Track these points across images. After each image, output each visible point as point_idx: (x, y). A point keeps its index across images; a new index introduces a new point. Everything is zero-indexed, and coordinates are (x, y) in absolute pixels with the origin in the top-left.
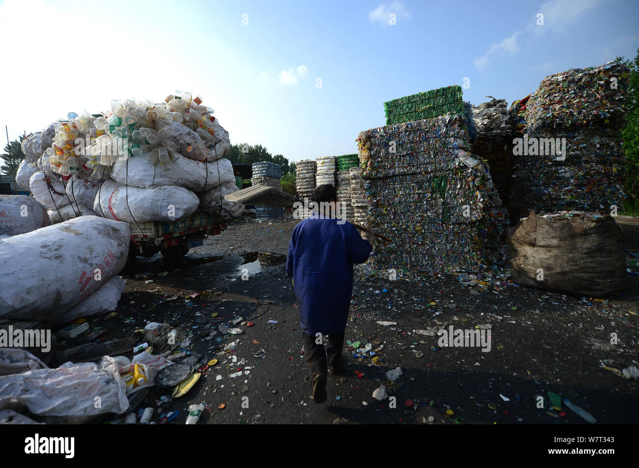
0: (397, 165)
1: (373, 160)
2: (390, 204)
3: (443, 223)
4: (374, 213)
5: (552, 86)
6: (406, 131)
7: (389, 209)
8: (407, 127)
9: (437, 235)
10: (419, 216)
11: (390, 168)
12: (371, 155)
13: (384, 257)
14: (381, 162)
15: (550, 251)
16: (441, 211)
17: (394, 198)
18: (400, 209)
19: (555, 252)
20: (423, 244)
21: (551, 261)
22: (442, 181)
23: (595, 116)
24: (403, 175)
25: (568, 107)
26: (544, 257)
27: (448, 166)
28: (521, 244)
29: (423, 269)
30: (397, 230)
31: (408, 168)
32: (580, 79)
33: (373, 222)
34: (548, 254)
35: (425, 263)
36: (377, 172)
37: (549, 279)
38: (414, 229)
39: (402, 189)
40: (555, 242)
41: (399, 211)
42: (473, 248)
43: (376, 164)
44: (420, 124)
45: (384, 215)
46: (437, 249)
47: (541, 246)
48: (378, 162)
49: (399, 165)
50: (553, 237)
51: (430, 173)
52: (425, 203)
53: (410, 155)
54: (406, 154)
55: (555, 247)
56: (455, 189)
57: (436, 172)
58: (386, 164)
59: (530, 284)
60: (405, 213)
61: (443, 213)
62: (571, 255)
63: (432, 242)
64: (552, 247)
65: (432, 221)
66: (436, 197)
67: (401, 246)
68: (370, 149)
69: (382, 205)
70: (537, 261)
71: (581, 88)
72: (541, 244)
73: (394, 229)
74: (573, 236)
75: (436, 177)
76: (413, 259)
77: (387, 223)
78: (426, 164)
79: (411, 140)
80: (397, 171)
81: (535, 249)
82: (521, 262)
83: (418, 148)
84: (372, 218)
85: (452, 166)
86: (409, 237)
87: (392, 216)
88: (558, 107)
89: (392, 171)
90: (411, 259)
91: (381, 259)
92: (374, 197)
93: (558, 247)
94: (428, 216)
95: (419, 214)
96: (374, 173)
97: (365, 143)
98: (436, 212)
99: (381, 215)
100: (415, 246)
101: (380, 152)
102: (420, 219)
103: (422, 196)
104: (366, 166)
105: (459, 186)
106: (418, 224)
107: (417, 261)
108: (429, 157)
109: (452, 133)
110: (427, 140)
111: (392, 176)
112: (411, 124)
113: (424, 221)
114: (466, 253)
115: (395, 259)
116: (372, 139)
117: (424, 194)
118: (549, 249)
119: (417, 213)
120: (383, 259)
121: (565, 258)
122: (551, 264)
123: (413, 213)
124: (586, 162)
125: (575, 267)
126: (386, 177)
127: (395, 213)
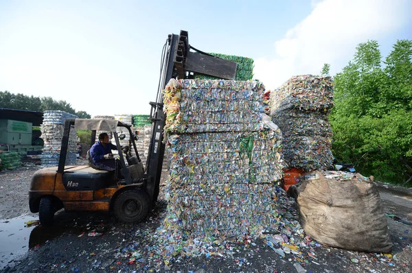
0: (207, 121)
1: (182, 113)
2: (198, 163)
3: (249, 183)
4: (180, 173)
5: (297, 83)
6: (218, 88)
7: (197, 167)
8: (219, 84)
9: (244, 195)
10: (228, 176)
11: (201, 124)
12: (180, 108)
13: (189, 224)
14: (192, 116)
15: (347, 211)
16: (247, 171)
17: (203, 156)
18: (207, 169)
19: (352, 212)
20: (231, 206)
21: (349, 222)
22: (249, 141)
23: (321, 105)
24: (212, 132)
25: (307, 97)
26: (342, 217)
27: (254, 127)
28: (317, 203)
29: (230, 234)
30: (206, 192)
31: (219, 125)
32: (313, 81)
33: (178, 183)
34: (346, 214)
35: (232, 226)
36: (187, 126)
37: (350, 239)
38: (223, 190)
39: (212, 147)
40: (349, 202)
41: (208, 171)
42: (272, 206)
43: (186, 118)
44: (231, 85)
45: (191, 174)
46: (244, 210)
47: (338, 206)
48: (189, 115)
49: (210, 121)
50: (347, 198)
51: (239, 132)
52: (234, 162)
53: (221, 112)
54: (218, 111)
55: (350, 207)
56: (260, 150)
57: (244, 132)
58: (197, 119)
59: (332, 243)
60: (214, 173)
61: (250, 174)
62: (364, 215)
63: (240, 203)
64: (348, 207)
65: (239, 182)
66: (243, 157)
67: (209, 210)
68: (180, 101)
69: (189, 163)
70: (336, 221)
71: (313, 87)
72: (337, 204)
73: (202, 190)
74: (361, 196)
75: (244, 137)
76: (221, 224)
77: (194, 184)
78: (236, 123)
79: (223, 97)
80: (208, 128)
81: (333, 208)
82: (320, 221)
83: (228, 106)
84: (178, 179)
85: (257, 127)
86: (217, 199)
87: (200, 176)
88: (301, 96)
89: (202, 127)
90: (218, 224)
91: (186, 227)
92: (181, 154)
93: (353, 207)
94: (236, 176)
95: (227, 174)
96: (183, 127)
97: (175, 93)
98: (243, 172)
99: (187, 174)
100: (223, 208)
101: (190, 105)
102: (228, 179)
103: (230, 155)
104: (175, 119)
105: (263, 147)
106: (226, 185)
107: (225, 225)
108: (238, 117)
109: (257, 97)
110: (237, 100)
111: (202, 133)
112: (223, 82)
113: (232, 181)
114: (268, 211)
115: (202, 225)
116: (183, 90)
117: (232, 153)
118: (345, 209)
119: (225, 172)
120: (188, 226)
121: (360, 218)
122: (350, 225)
123: (221, 173)
124: (316, 135)
125: (368, 226)
126: (196, 133)
127: (203, 173)
